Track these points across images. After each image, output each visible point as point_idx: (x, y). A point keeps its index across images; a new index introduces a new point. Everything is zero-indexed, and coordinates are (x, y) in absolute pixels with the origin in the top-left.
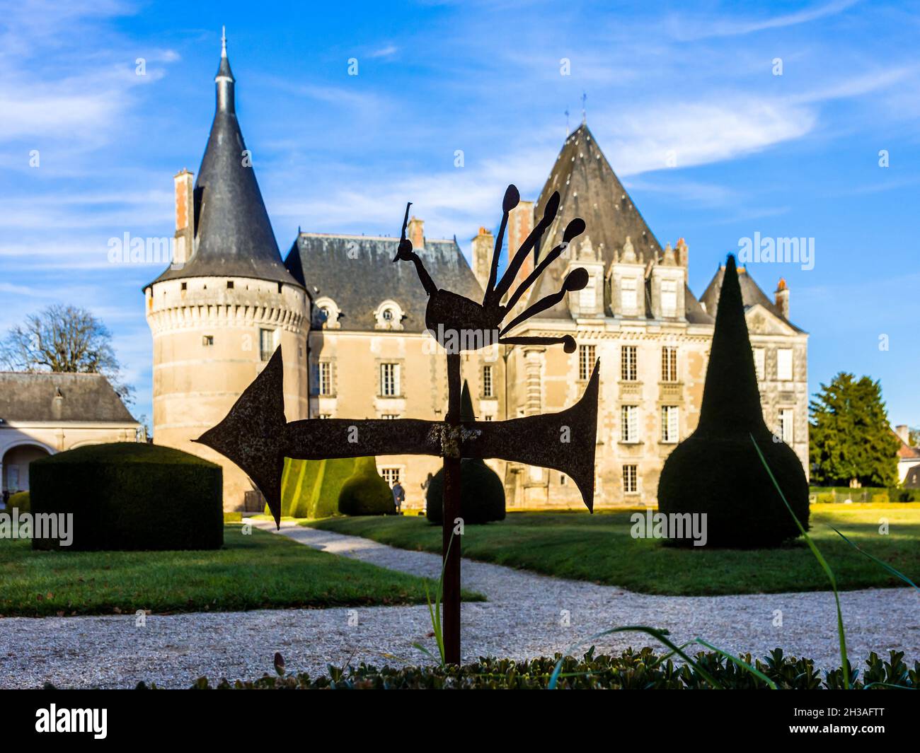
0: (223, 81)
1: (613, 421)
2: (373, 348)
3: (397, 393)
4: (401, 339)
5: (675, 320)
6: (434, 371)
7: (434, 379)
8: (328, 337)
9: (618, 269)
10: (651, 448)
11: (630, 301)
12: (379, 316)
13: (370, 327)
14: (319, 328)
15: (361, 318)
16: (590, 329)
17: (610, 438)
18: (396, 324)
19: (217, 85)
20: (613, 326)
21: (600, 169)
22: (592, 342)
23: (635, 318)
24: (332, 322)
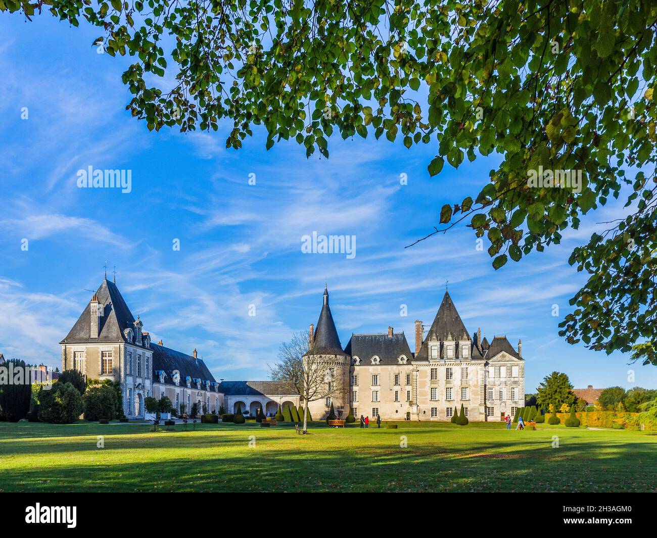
0: (325, 296)
1: (443, 393)
2: (370, 371)
3: (378, 384)
4: (379, 367)
5: (467, 358)
6: (390, 377)
7: (390, 380)
8: (356, 368)
9: (446, 343)
10: (458, 402)
11: (450, 353)
12: (373, 361)
13: (369, 364)
14: (353, 365)
15: (367, 361)
16: (434, 363)
17: (442, 399)
18: (378, 362)
19: (324, 297)
20: (442, 362)
21: (450, 307)
22: (436, 367)
23: (452, 359)
24: (357, 363)
